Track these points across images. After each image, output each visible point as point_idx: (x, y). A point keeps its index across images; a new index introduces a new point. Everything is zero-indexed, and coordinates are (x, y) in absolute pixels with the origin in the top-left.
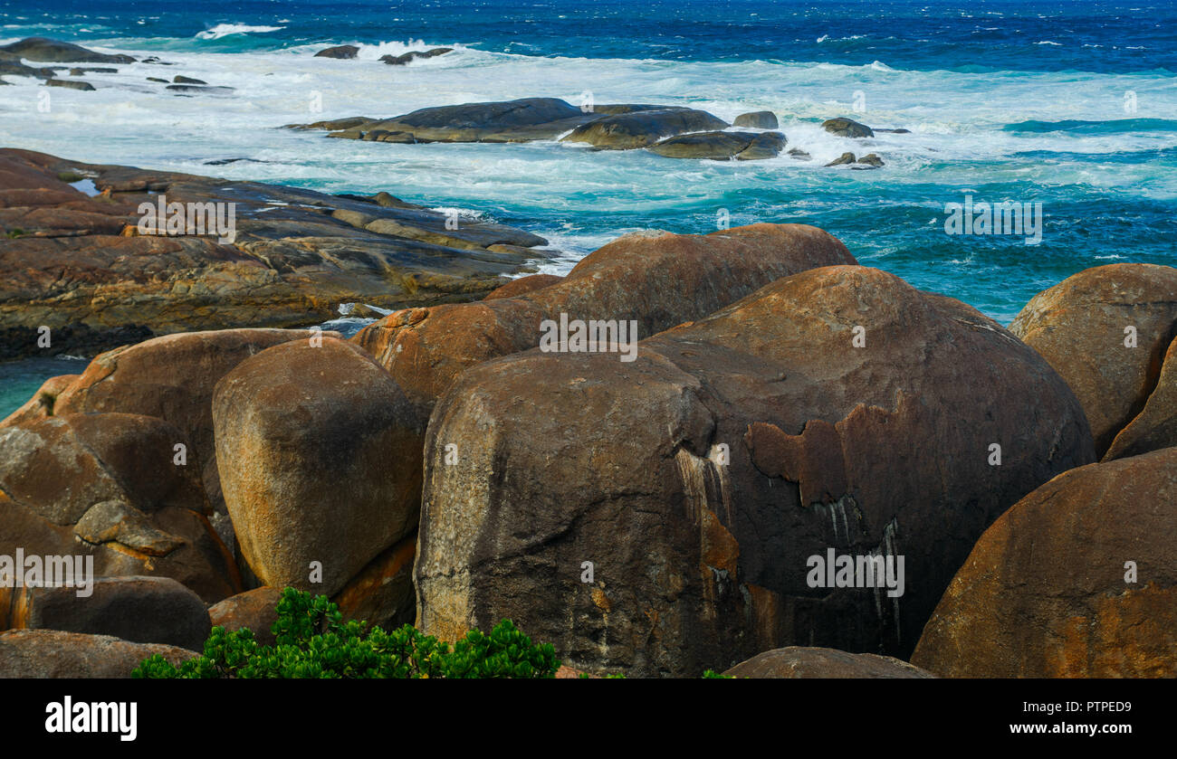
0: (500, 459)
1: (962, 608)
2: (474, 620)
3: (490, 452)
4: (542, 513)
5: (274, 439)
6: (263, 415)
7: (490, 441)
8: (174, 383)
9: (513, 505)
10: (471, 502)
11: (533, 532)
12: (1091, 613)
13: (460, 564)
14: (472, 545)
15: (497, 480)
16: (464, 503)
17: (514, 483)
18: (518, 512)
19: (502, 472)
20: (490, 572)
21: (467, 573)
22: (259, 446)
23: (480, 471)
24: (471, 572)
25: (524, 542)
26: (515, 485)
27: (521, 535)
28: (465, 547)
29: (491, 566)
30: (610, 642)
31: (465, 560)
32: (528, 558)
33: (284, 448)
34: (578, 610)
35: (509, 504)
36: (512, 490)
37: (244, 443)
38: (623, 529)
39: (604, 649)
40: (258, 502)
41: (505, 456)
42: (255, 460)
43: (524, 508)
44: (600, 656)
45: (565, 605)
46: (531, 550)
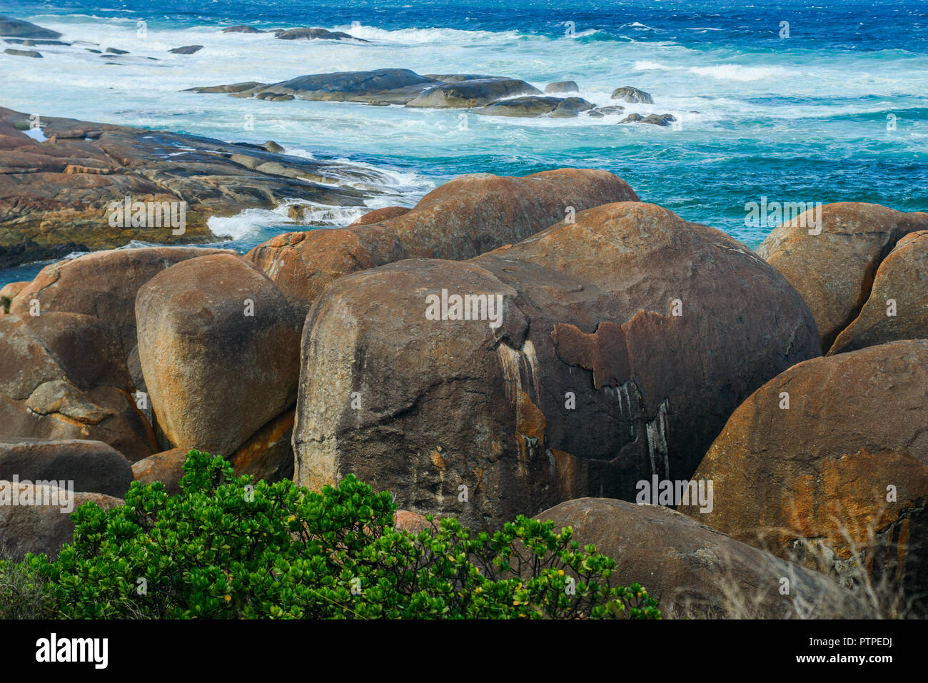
0: (360, 351)
1: (718, 468)
2: (339, 476)
3: (353, 345)
4: (393, 392)
5: (184, 333)
6: (176, 315)
7: (353, 336)
8: (105, 289)
9: (371, 386)
10: (338, 384)
11: (386, 408)
12: (817, 473)
13: (329, 433)
14: (338, 417)
15: (358, 367)
16: (333, 384)
17: (371, 369)
18: (374, 392)
19: (362, 361)
20: (352, 439)
21: (334, 439)
22: (171, 340)
23: (344, 359)
24: (337, 438)
25: (379, 415)
26: (372, 371)
27: (377, 410)
28: (333, 419)
29: (352, 434)
30: (445, 493)
31: (332, 428)
32: (382, 427)
33: (191, 341)
34: (420, 469)
35: (367, 386)
36: (370, 375)
37: (161, 337)
38: (455, 405)
39: (440, 498)
40: (171, 382)
41: (364, 348)
42: (169, 350)
43: (379, 388)
44: (437, 504)
45: (410, 464)
46: (385, 421)
